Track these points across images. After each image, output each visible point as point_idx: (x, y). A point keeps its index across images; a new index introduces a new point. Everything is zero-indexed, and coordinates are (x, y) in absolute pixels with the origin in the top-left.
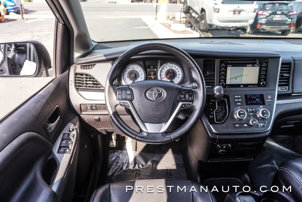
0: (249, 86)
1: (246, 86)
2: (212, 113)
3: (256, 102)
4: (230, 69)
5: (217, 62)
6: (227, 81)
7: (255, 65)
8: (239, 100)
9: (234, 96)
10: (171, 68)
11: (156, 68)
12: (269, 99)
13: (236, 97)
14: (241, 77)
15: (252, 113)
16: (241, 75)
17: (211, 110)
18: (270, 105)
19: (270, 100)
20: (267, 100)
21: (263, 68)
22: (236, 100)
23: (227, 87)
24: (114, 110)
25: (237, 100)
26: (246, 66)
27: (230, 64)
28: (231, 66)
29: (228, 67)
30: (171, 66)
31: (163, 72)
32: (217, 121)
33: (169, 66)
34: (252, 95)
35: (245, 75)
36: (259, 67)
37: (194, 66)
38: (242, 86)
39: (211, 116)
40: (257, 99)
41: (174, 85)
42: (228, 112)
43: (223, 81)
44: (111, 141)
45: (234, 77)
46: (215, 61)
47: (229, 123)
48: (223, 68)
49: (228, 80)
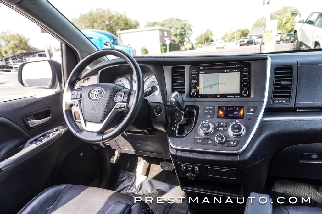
0: (227, 97)
1: (223, 96)
2: (176, 125)
3: (232, 115)
4: (203, 77)
7: (234, 70)
8: (209, 112)
9: (205, 106)
10: (153, 81)
12: (251, 112)
13: (207, 108)
14: (218, 85)
15: (222, 128)
16: (217, 82)
17: (176, 121)
18: (250, 119)
19: (252, 114)
20: (247, 114)
21: (245, 73)
22: (206, 112)
23: (200, 97)
24: (68, 108)
25: (208, 112)
26: (223, 72)
27: (202, 70)
28: (204, 73)
29: (201, 74)
30: (153, 79)
31: (146, 84)
32: (178, 134)
33: (152, 79)
34: (229, 106)
35: (222, 83)
36: (239, 73)
38: (219, 96)
39: (174, 128)
40: (234, 112)
42: (193, 125)
43: (195, 90)
44: (113, 157)
45: (208, 85)
46: (184, 68)
47: (191, 136)
48: (195, 76)
49: (201, 89)
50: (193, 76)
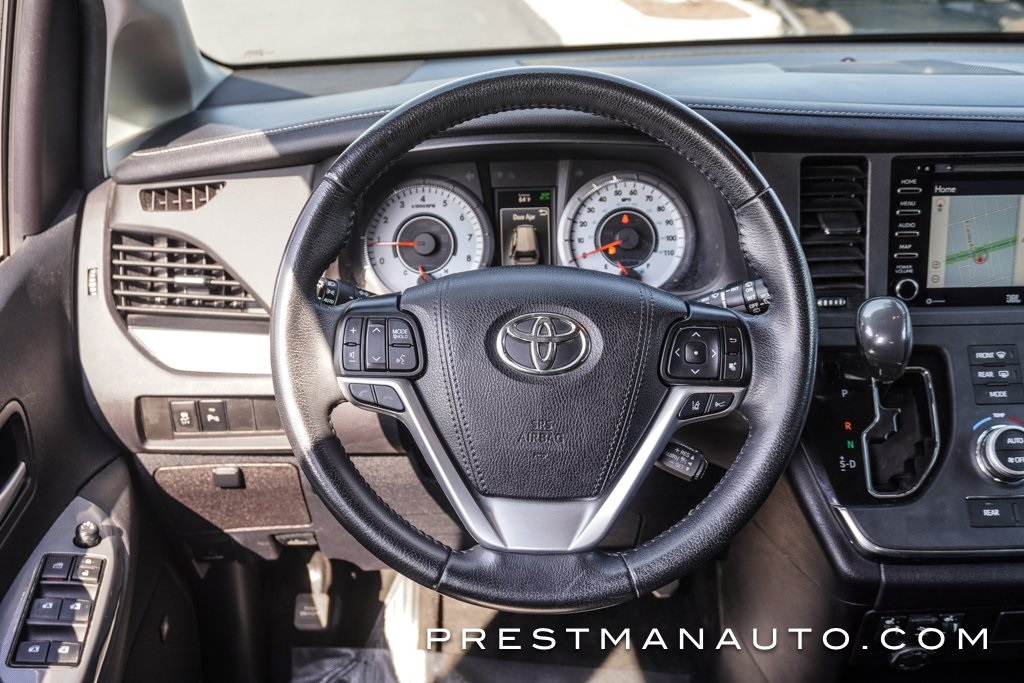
2: (851, 444)
4: (945, 209)
5: (877, 170)
6: (931, 272)
8: (997, 377)
9: (972, 349)
10: (627, 204)
11: (547, 204)
13: (980, 355)
14: (1008, 249)
16: (1009, 235)
17: (848, 426)
22: (981, 374)
23: (929, 301)
24: (321, 430)
25: (990, 374)
27: (946, 179)
28: (953, 190)
29: (939, 194)
30: (626, 194)
31: (583, 224)
33: (618, 193)
37: (751, 192)
38: (1013, 298)
39: (847, 461)
41: (646, 293)
42: (938, 440)
43: (908, 268)
44: (305, 596)
45: (967, 248)
46: (863, 164)
47: (946, 495)
48: (911, 204)
49: (937, 265)
50: (905, 203)
